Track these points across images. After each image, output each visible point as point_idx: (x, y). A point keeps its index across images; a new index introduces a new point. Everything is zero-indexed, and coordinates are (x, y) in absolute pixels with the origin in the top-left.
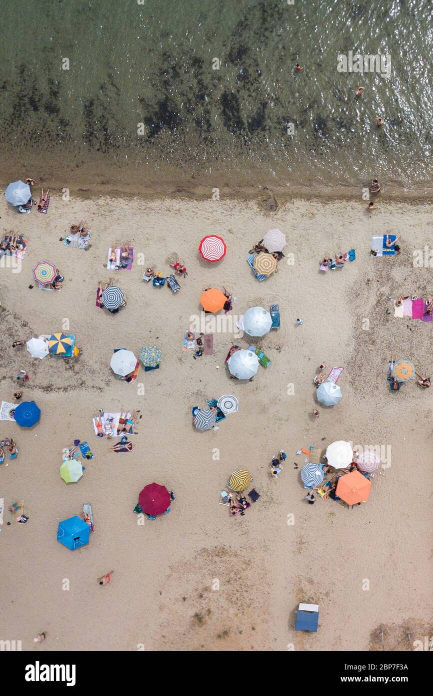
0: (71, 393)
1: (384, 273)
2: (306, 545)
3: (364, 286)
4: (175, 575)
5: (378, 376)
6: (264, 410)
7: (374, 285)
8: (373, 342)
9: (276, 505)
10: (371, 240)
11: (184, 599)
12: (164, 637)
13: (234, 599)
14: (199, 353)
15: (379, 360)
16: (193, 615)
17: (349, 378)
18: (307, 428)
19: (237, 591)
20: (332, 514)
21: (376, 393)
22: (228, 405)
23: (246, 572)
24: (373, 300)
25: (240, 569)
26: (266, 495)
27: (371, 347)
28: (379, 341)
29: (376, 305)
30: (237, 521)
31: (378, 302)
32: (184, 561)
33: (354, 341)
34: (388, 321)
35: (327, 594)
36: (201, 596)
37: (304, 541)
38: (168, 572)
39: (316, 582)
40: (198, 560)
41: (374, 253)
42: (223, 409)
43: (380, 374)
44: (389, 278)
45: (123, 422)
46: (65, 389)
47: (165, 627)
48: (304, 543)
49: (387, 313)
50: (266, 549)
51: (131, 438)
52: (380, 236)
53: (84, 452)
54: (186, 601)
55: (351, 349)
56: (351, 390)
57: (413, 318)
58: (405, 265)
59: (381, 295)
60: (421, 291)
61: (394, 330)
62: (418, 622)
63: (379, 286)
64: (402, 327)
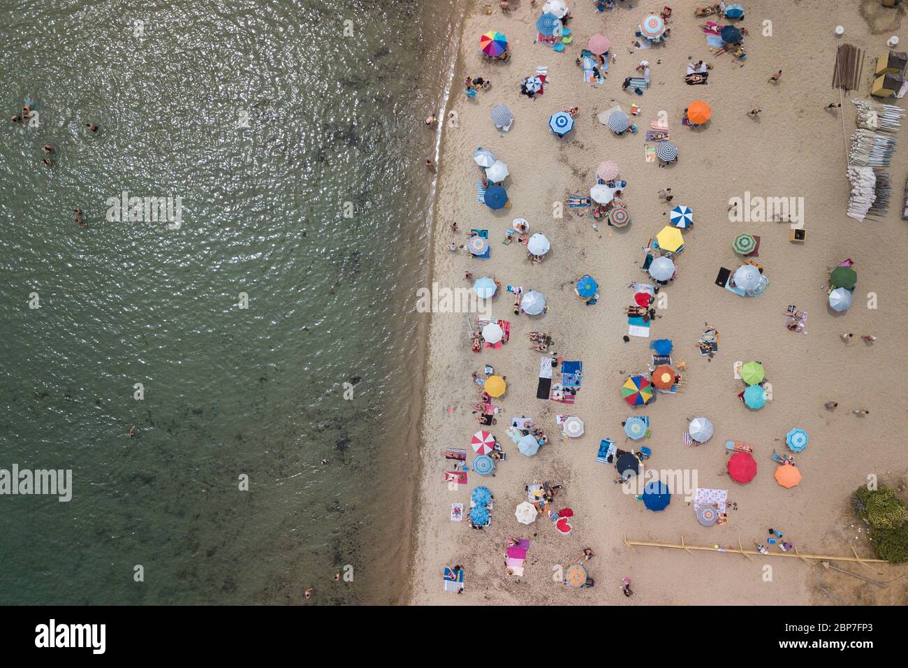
1: (480, 582)
5: (577, 597)
7: (490, 592)
8: (545, 599)
15: (562, 595)
24: (505, 595)
27: (549, 602)
28: (544, 593)
29: (510, 592)
31: (507, 590)
34: (526, 583)
41: (460, 589)
43: (575, 595)
44: (485, 578)
49: (518, 582)
57: (525, 558)
58: (474, 562)
59: (501, 586)
60: (500, 549)
61: (535, 577)
62: (810, 578)
63: (492, 588)
64: (533, 570)
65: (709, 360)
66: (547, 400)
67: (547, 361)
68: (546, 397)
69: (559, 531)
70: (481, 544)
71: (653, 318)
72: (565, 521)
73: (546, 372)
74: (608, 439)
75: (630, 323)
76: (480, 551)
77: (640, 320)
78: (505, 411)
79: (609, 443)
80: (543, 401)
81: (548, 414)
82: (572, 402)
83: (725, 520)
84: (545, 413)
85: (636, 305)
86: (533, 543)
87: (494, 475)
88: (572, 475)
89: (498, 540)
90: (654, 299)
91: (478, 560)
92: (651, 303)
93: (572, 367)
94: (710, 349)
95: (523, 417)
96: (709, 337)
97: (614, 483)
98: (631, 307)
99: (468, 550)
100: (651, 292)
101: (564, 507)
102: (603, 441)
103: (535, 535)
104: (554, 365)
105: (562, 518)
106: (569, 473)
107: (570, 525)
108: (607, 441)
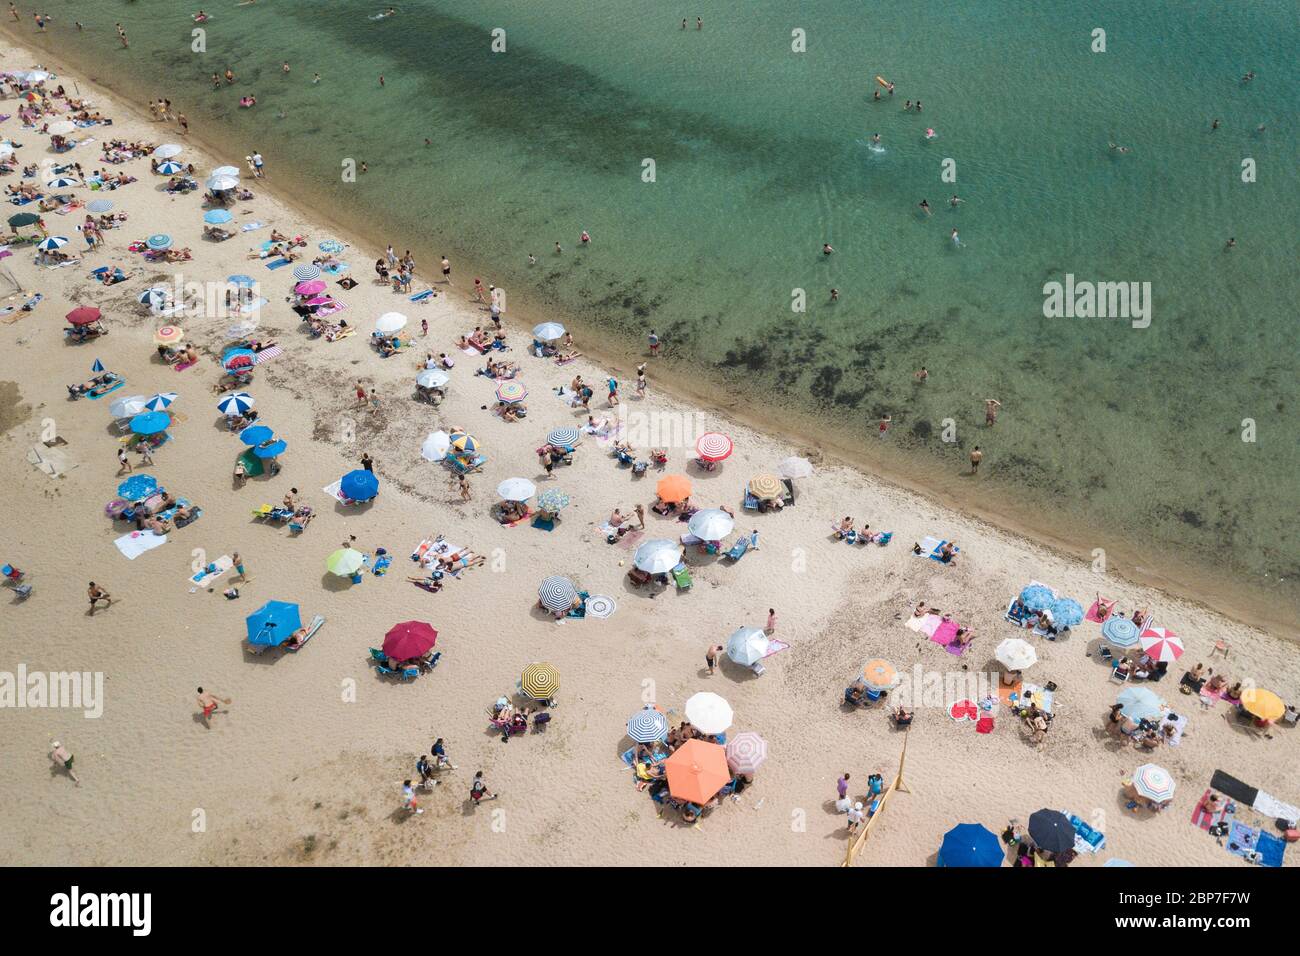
0: (428, 505)
1: (918, 576)
2: (560, 836)
3: (882, 575)
4: (338, 767)
5: (834, 679)
6: (641, 634)
7: (897, 582)
8: (854, 639)
9: (561, 755)
10: (923, 538)
11: (318, 806)
12: (235, 841)
13: (385, 850)
14: (611, 541)
15: (849, 663)
16: (307, 836)
17: (790, 661)
18: (685, 684)
19: (402, 840)
20: (634, 816)
21: (818, 697)
22: (599, 607)
23: (439, 822)
24: (885, 595)
25: (434, 811)
26: (559, 735)
27: (846, 641)
28: (863, 641)
29: (886, 602)
30: (489, 745)
31: (891, 600)
32: (369, 755)
33: (826, 625)
34: (891, 625)
36: (344, 816)
37: (561, 827)
38: (335, 757)
40: (390, 763)
41: (918, 550)
42: (589, 608)
43: (839, 677)
44: (922, 583)
45: (456, 558)
46: (424, 498)
47: (252, 828)
49: (897, 616)
51: (447, 580)
52: (936, 538)
53: (378, 565)
54: (318, 810)
55: (815, 631)
56: (783, 677)
57: (932, 640)
58: (955, 581)
59: (900, 595)
60: (962, 616)
61: (894, 639)
63: (903, 585)
64: (908, 642)
66: (1208, 783)
67: (1293, 815)
68: (1214, 784)
70: (980, 598)
72: (972, 716)
73: (1268, 806)
74: (1103, 848)
76: (969, 593)
78: (1203, 712)
79: (1094, 845)
80: (1209, 776)
81: (1179, 773)
82: (1195, 820)
84: (1183, 770)
86: (953, 659)
87: (1088, 655)
88: (1050, 761)
89: (977, 619)
91: (956, 587)
93: (1270, 852)
95: (1183, 735)
97: (1013, 818)
99: (976, 580)
101: (996, 726)
102: (1102, 837)
103: (965, 667)
104: (1282, 824)
105: (978, 714)
106: (1057, 758)
107: (961, 720)
108: (1100, 844)
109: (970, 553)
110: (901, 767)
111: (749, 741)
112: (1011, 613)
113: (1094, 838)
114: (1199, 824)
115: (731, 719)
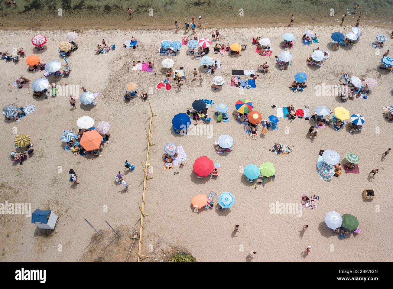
1: (129, 54)
2: (58, 181)
3: (118, 59)
5: (119, 95)
6: (49, 111)
7: (124, 58)
8: (119, 81)
9: (44, 158)
10: (125, 42)
14: (20, 87)
15: (121, 88)
17: (103, 97)
18: (73, 119)
20: (79, 163)
21: (117, 103)
22: (29, 110)
24: (122, 64)
26: (40, 153)
27: (117, 83)
28: (122, 81)
29: (123, 66)
30: (16, 168)
31: (125, 65)
33: (108, 81)
34: (128, 72)
35: (66, 212)
37: (57, 178)
39: (60, 203)
41: (125, 46)
42: (26, 112)
43: (120, 94)
44: (131, 55)
48: (57, 179)
49: (129, 69)
50: (32, 183)
52: (129, 40)
55: (106, 84)
56: (103, 102)
57: (142, 70)
58: (140, 51)
59: (127, 62)
60: (147, 60)
61: (131, 76)
62: (126, 227)
63: (126, 59)
64: (135, 74)
65: (270, 150)
66: (231, 74)
67: (254, 72)
68: (233, 74)
69: (158, 84)
70: (150, 52)
71: (289, 119)
72: (164, 86)
73: (247, 73)
75: (284, 108)
76: (146, 52)
77: (287, 112)
78: (222, 57)
79: (211, 104)
80: (231, 72)
81: (223, 75)
82: (232, 85)
83: (167, 168)
84: (224, 74)
85: (296, 109)
86: (151, 73)
87: (187, 55)
88: (190, 88)
89: (152, 59)
90: (301, 118)
91: (142, 52)
92: (299, 117)
93: (252, 84)
94: (278, 150)
95: (220, 65)
96: (284, 149)
97: (187, 108)
98: (294, 108)
99: (146, 48)
100: (305, 116)
101: (171, 86)
102: (212, 101)
103: (155, 74)
104: (252, 76)
105: (165, 85)
106: (191, 87)
107: (161, 89)
108: (212, 103)
109: (141, 40)
110: (151, 109)
111: (103, 124)
112: (161, 53)
113: (210, 102)
114: (233, 86)
115: (94, 121)
